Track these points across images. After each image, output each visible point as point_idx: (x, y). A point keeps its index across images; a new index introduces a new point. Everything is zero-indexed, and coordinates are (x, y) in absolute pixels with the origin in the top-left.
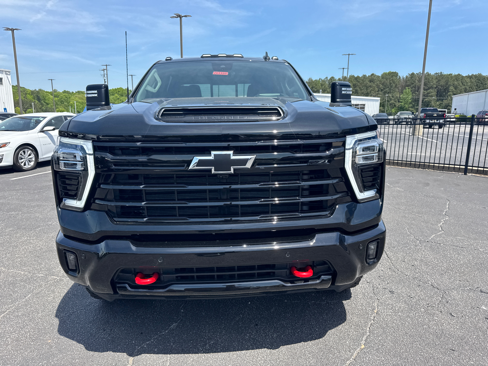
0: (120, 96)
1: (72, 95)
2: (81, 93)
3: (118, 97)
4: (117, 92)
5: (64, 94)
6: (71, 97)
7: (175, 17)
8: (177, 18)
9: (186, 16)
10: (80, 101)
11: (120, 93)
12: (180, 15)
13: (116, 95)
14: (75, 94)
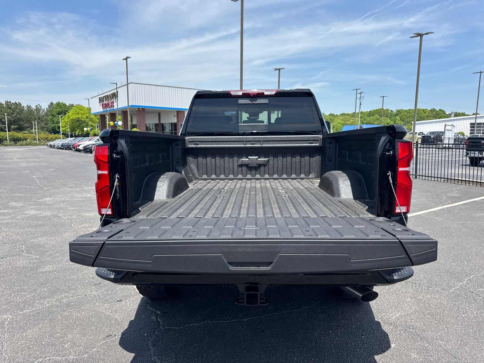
0: (380, 116)
1: (336, 117)
2: (344, 115)
3: (378, 117)
4: (377, 113)
5: (329, 117)
6: (335, 119)
7: (415, 37)
8: (417, 37)
9: (427, 34)
10: (342, 122)
11: (380, 113)
12: (420, 34)
13: (376, 115)
14: (339, 116)
